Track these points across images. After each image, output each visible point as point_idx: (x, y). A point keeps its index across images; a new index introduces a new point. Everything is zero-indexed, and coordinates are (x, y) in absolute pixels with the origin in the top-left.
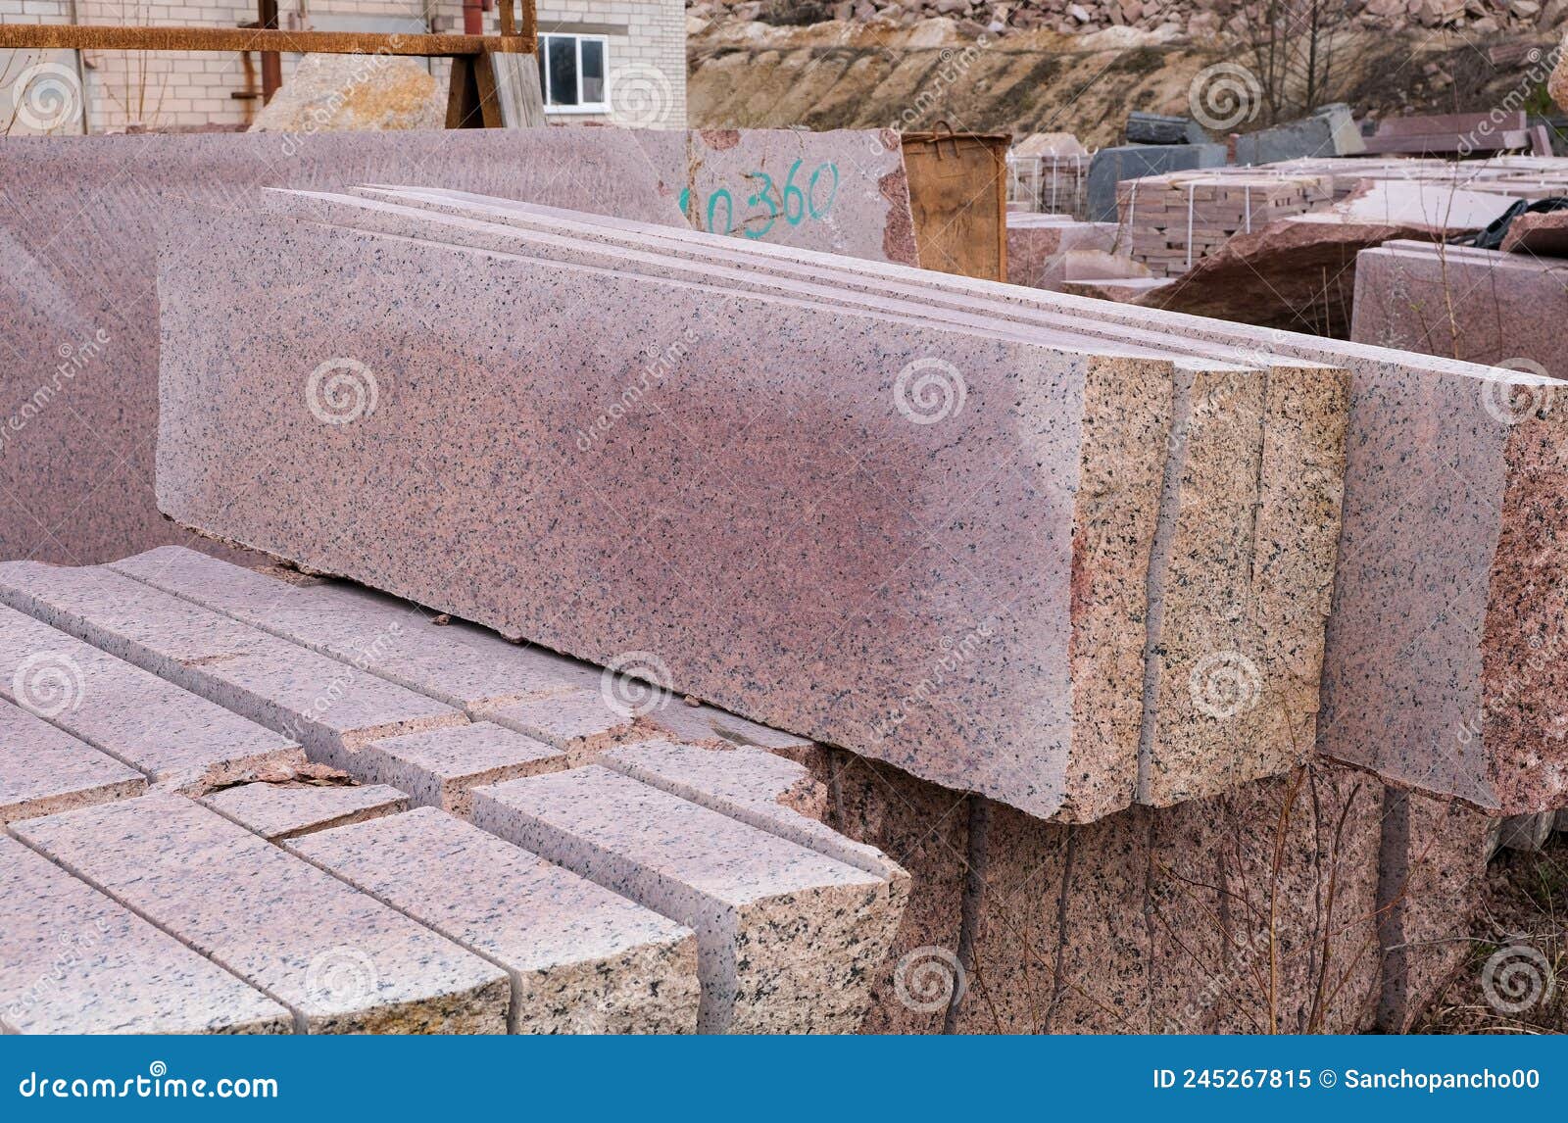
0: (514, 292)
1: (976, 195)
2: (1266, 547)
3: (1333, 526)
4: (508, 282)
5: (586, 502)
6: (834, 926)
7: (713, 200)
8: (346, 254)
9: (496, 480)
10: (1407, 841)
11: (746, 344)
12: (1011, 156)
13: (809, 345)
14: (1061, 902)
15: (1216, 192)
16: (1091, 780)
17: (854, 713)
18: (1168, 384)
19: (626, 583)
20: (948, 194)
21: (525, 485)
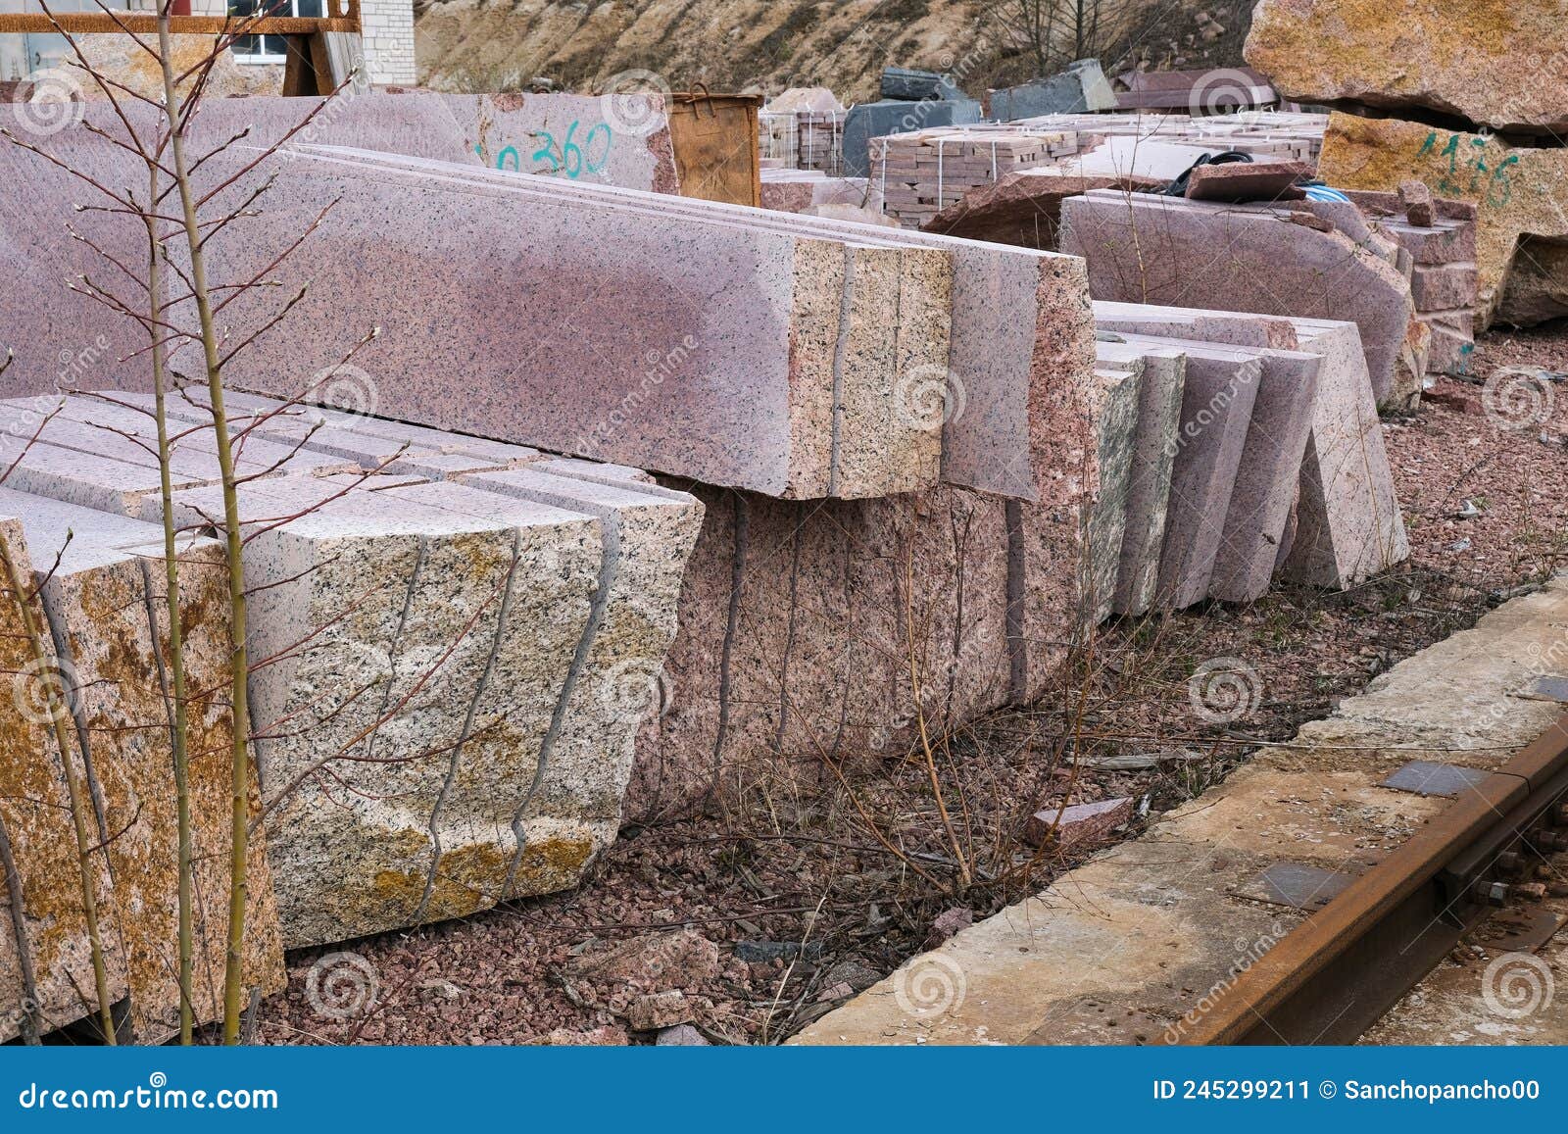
0: (442, 211)
1: (731, 152)
2: (904, 353)
3: (945, 344)
4: (437, 206)
5: (495, 340)
6: (667, 525)
7: (502, 155)
8: (318, 189)
9: (433, 330)
10: (1023, 575)
11: (597, 239)
12: (763, 113)
13: (635, 238)
14: (792, 580)
15: (963, 146)
16: (803, 476)
17: (667, 451)
18: (842, 255)
19: (522, 388)
20: (705, 151)
21: (453, 333)
